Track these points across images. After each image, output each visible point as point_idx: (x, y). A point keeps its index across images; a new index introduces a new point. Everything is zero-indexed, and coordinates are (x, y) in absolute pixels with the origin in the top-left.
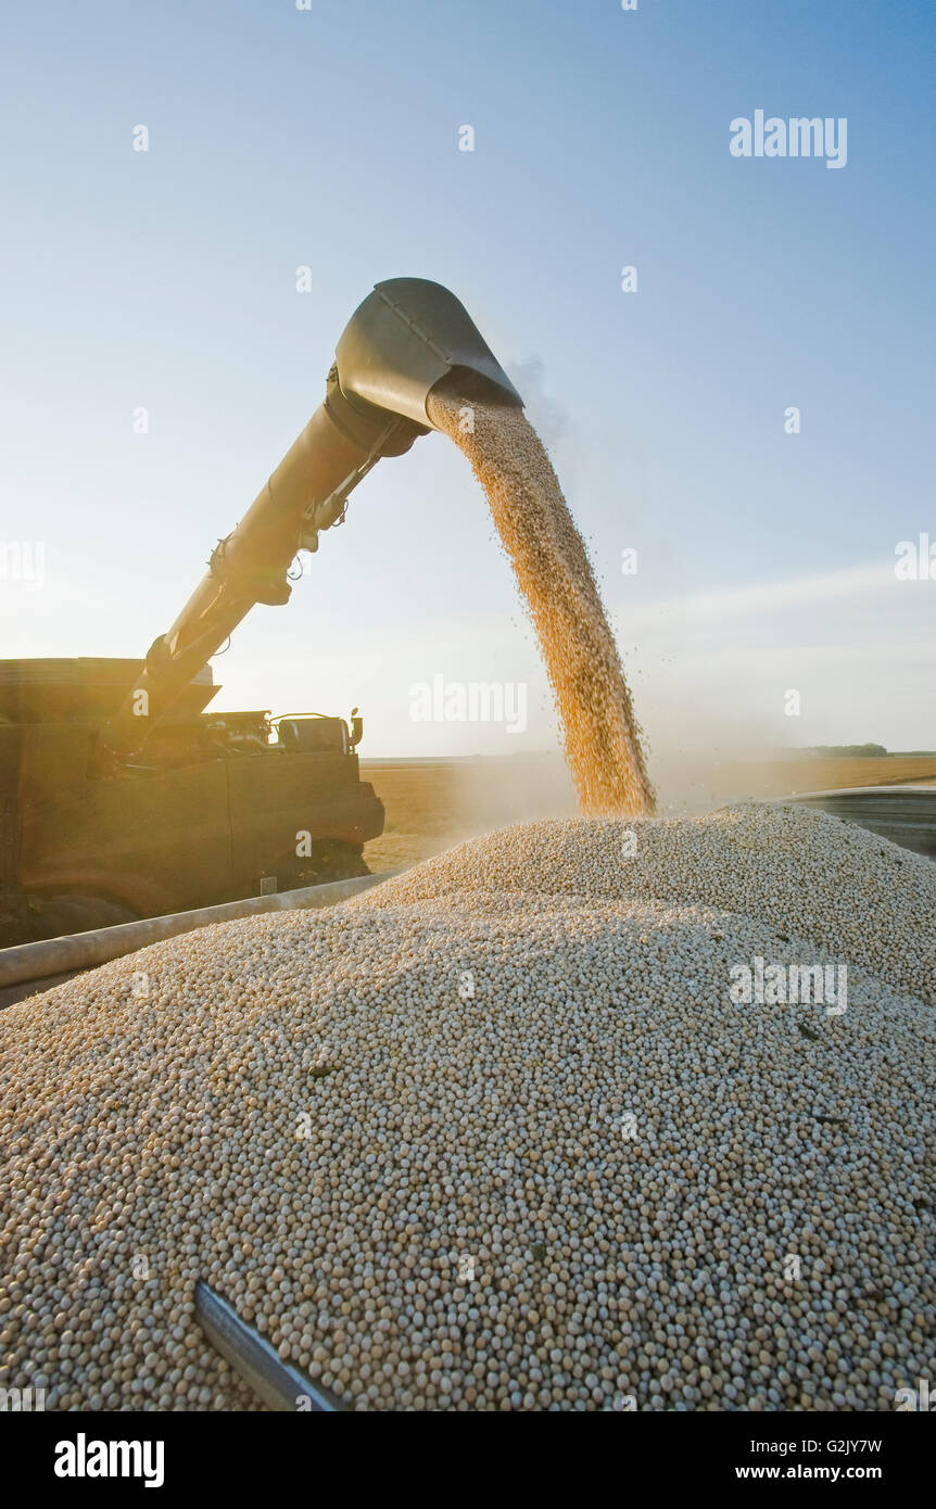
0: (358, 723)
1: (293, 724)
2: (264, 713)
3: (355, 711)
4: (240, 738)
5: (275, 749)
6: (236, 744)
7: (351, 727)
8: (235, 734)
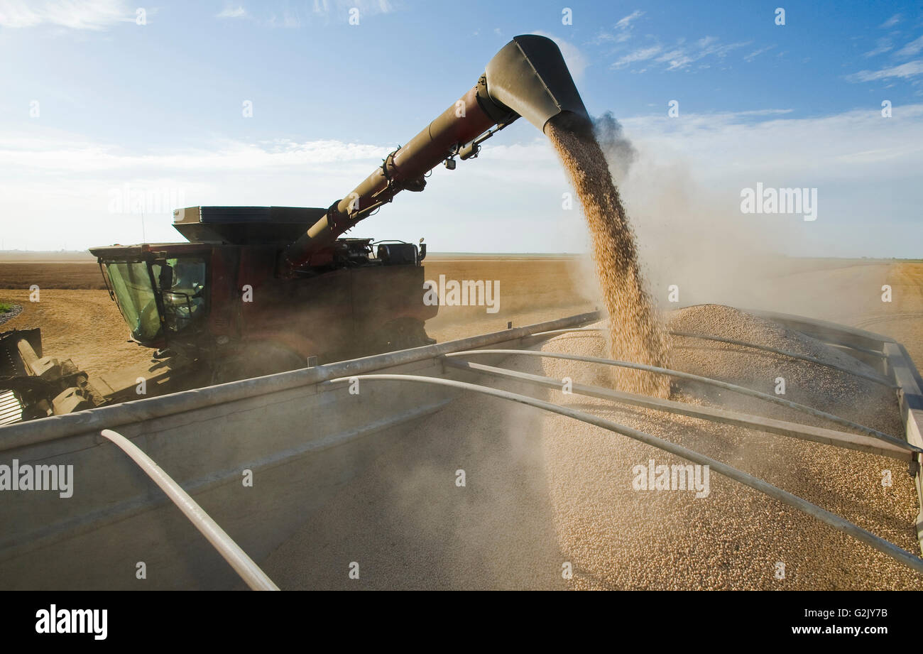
0: (424, 247)
1: (387, 247)
2: (369, 240)
3: (422, 240)
4: (356, 255)
5: (374, 263)
6: (355, 259)
7: (419, 249)
8: (353, 253)
